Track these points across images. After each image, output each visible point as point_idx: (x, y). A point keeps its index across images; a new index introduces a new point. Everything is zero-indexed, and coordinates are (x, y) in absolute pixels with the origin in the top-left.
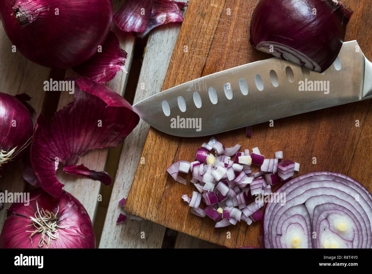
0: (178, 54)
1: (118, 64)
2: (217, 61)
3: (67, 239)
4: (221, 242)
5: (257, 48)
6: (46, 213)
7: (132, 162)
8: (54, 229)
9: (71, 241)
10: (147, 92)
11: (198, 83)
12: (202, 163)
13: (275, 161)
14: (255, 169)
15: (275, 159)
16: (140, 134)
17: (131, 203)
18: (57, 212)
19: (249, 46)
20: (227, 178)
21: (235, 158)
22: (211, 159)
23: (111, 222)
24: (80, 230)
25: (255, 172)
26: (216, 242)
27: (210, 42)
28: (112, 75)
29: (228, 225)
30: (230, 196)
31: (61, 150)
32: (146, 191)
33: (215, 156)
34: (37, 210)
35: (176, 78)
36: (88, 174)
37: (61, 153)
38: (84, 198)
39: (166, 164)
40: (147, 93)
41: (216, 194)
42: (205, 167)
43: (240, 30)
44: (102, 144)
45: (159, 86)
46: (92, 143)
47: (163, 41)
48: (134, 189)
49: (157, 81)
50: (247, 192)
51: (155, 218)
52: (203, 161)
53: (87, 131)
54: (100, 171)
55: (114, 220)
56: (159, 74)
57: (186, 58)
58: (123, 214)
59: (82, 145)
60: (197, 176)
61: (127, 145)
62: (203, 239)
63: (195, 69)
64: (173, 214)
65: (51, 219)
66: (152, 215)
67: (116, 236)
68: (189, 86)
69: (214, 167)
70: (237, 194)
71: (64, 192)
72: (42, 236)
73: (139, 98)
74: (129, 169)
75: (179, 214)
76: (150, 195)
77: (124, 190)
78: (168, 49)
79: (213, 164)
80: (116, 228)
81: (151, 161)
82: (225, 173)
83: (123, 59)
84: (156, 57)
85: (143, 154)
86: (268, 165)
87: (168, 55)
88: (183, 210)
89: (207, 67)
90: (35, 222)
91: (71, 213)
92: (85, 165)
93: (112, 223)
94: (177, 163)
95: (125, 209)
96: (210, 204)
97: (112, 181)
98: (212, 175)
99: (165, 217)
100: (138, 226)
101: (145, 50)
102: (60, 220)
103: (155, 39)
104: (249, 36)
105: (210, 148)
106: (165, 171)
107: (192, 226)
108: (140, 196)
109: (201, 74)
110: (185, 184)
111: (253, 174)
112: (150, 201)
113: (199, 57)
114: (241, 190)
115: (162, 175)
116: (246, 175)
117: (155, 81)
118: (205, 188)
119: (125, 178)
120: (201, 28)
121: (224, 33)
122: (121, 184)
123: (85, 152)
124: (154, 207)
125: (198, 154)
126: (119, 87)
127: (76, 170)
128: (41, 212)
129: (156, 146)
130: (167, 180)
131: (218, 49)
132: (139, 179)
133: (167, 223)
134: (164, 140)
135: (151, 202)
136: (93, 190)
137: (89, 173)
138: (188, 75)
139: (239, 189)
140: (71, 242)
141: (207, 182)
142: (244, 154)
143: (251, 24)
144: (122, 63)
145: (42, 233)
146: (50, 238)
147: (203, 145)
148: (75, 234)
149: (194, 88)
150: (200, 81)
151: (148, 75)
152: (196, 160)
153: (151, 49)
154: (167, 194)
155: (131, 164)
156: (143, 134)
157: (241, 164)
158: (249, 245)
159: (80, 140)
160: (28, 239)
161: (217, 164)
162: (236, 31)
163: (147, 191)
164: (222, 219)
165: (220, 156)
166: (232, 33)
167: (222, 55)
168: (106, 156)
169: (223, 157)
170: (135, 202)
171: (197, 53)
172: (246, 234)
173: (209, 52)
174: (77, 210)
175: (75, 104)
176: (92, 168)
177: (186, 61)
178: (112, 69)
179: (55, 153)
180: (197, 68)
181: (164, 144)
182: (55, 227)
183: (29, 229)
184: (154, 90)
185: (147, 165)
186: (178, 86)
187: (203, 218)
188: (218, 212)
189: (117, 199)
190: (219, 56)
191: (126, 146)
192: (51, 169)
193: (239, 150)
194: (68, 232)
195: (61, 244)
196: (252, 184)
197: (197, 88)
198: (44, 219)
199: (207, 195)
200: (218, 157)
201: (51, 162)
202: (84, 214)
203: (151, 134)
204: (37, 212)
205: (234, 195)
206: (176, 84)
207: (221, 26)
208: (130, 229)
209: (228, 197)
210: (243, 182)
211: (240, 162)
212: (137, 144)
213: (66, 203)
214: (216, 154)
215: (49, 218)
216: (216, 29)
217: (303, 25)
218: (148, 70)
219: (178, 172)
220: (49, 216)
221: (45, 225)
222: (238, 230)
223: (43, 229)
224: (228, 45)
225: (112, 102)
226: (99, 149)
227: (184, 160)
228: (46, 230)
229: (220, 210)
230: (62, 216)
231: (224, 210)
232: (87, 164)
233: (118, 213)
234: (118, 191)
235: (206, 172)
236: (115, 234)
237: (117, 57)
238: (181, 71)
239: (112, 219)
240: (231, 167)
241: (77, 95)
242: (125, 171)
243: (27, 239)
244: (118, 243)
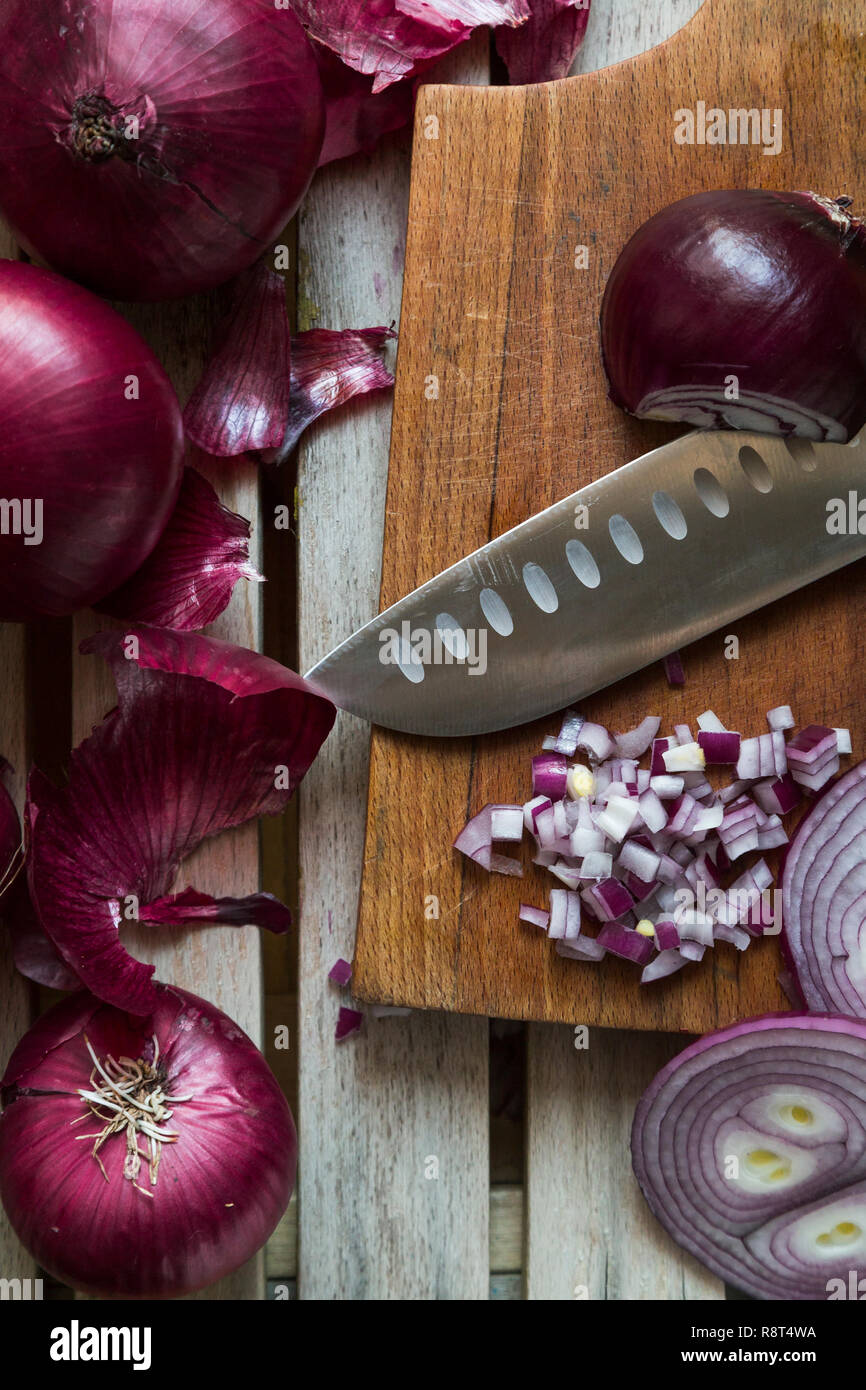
0: (405, 487)
1: (227, 559)
2: (526, 482)
3: (206, 1132)
4: (669, 1021)
5: (639, 414)
6: (122, 1066)
7: (340, 844)
8: (161, 1112)
9: (221, 1134)
10: (334, 622)
11: (487, 559)
12: (557, 801)
13: (775, 741)
14: (720, 777)
15: (775, 735)
16: (342, 755)
17: (370, 971)
18: (154, 1054)
19: (611, 413)
20: (645, 826)
21: (652, 760)
22: (580, 779)
23: (318, 1039)
24: (239, 1091)
25: (721, 786)
26: (654, 1027)
27: (492, 429)
28: (218, 598)
29: (681, 966)
30: (665, 877)
31: (119, 863)
32: (407, 923)
33: (590, 769)
34: (94, 1065)
35: (414, 562)
36: (215, 912)
37: (120, 870)
38: (219, 986)
39: (449, 828)
40: (333, 626)
41: (623, 884)
42: (569, 809)
43: (572, 372)
44: (235, 813)
45: (365, 595)
46: (205, 815)
47: (344, 455)
48: (369, 928)
49: (356, 582)
50: (712, 851)
51: (453, 999)
52: (558, 792)
53: (179, 785)
54: (248, 894)
55: (324, 1031)
56: (357, 559)
57: (433, 495)
58: (349, 1006)
59: (176, 831)
60: (553, 842)
61: (311, 796)
62: (613, 1027)
63: (467, 522)
64: (506, 973)
65: (141, 1082)
66: (442, 992)
67: (342, 1080)
68: (461, 577)
69: (594, 803)
70: (685, 865)
71: (160, 986)
72: (129, 1143)
73: (315, 648)
74: (333, 867)
75: (523, 967)
76: (422, 933)
77: (336, 934)
78: (365, 478)
79: (591, 793)
80: (338, 1054)
81: (399, 830)
82: (634, 812)
83: (242, 542)
84: (335, 511)
85: (369, 814)
86: (756, 756)
87: (369, 494)
88: (531, 953)
89: (502, 507)
90: (96, 1105)
91: (198, 1047)
92: (199, 889)
93: (322, 1041)
94: (482, 817)
95: (356, 994)
96: (612, 917)
97: (292, 915)
98: (595, 827)
99: (484, 987)
100: (402, 1033)
101: (296, 496)
102: (170, 1077)
103: (320, 458)
104: (606, 383)
105: (567, 746)
106: (449, 851)
107: (572, 996)
108: (393, 943)
109: (487, 531)
110: (520, 873)
111: (717, 793)
112: (425, 952)
113: (471, 480)
114: (694, 852)
115: (442, 863)
116: (699, 804)
117: (348, 582)
118: (585, 872)
119: (330, 898)
120: (454, 395)
121: (528, 391)
122: (322, 919)
123: (188, 849)
124: (444, 967)
125: (538, 777)
126: (245, 626)
127: (175, 909)
128: (108, 1069)
129: (405, 780)
130: (463, 876)
131: (522, 443)
132: (377, 892)
133: (494, 1006)
134: (423, 757)
135: (429, 953)
136: (242, 956)
137: (216, 909)
138: (451, 544)
139: (687, 851)
140: (221, 1137)
141: (587, 852)
142: (675, 742)
143: (603, 346)
144: (240, 555)
145: (128, 1132)
146: (153, 1142)
147: (548, 744)
148: (227, 1110)
149: (479, 579)
150: (489, 555)
151: (323, 570)
152: (536, 795)
153: (315, 491)
154: (473, 917)
155: (336, 851)
156: (351, 752)
157: (675, 774)
158: (757, 1008)
159: (165, 817)
160: (90, 1161)
161: (603, 791)
162: (562, 378)
163: (411, 925)
164: (657, 953)
165: (607, 765)
166: (550, 386)
167: (537, 460)
168: (257, 845)
169: (615, 764)
170: (381, 966)
171: (462, 470)
172: (738, 981)
173: (496, 458)
174: (212, 1032)
175: (125, 710)
176: (221, 892)
177: (431, 502)
178: (214, 579)
179: (100, 876)
180: (471, 516)
181: (426, 769)
182: (161, 1104)
183: (83, 1128)
184: (353, 611)
185: (392, 844)
186: (427, 584)
187: (598, 962)
188: (641, 935)
189: (319, 966)
190: (528, 465)
191: (308, 799)
192: (103, 927)
193: (659, 733)
194: (204, 1109)
195: (191, 1151)
196: (725, 827)
197: (488, 576)
198: (121, 1088)
199: (596, 891)
200: (601, 769)
201: (95, 904)
202: (236, 1039)
203: (379, 747)
204: (95, 1069)
205: (677, 872)
206: (420, 579)
207: (512, 374)
208: (379, 1048)
209: (661, 884)
210: (696, 828)
211: (670, 768)
212: (341, 784)
213: (174, 1021)
214: (594, 761)
215: (138, 1080)
216: (502, 386)
217: (768, 313)
218: (320, 554)
219: (490, 843)
220: (134, 1073)
221: (129, 1106)
222: (711, 973)
223: (126, 1118)
224: (548, 424)
225: (244, 684)
226: (232, 829)
227: (500, 804)
228: (137, 1119)
229: (646, 928)
230: (174, 1065)
231: (657, 923)
232: (204, 883)
233: (334, 1007)
234: (318, 940)
235: (579, 825)
236: (339, 1071)
237: (220, 538)
238: (424, 538)
239: (320, 1029)
240: (649, 789)
241: (125, 681)
242: (325, 876)
243: (84, 1161)
244: (356, 1098)
